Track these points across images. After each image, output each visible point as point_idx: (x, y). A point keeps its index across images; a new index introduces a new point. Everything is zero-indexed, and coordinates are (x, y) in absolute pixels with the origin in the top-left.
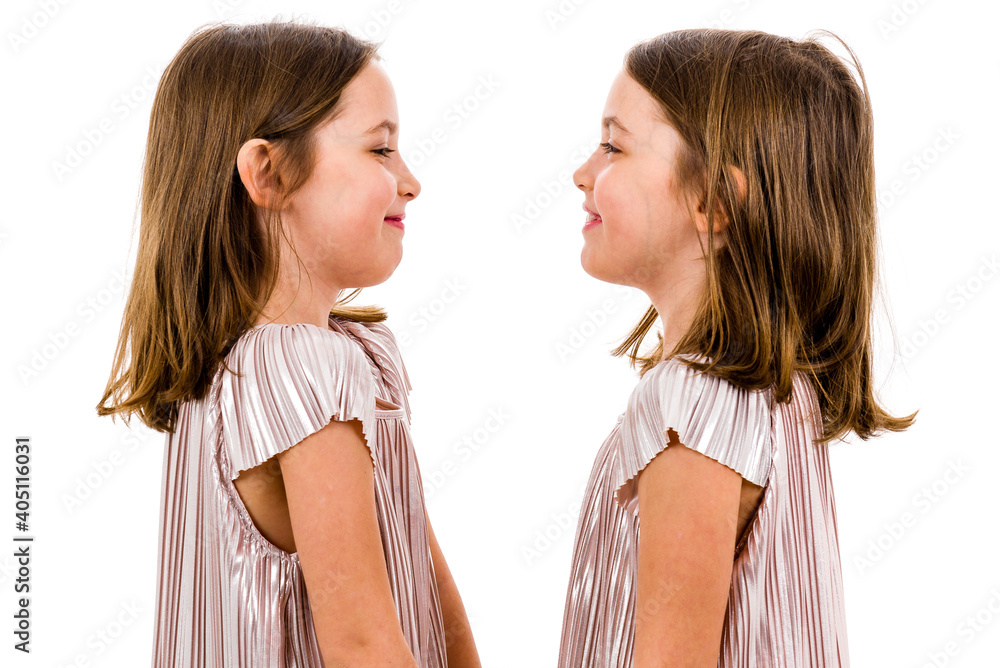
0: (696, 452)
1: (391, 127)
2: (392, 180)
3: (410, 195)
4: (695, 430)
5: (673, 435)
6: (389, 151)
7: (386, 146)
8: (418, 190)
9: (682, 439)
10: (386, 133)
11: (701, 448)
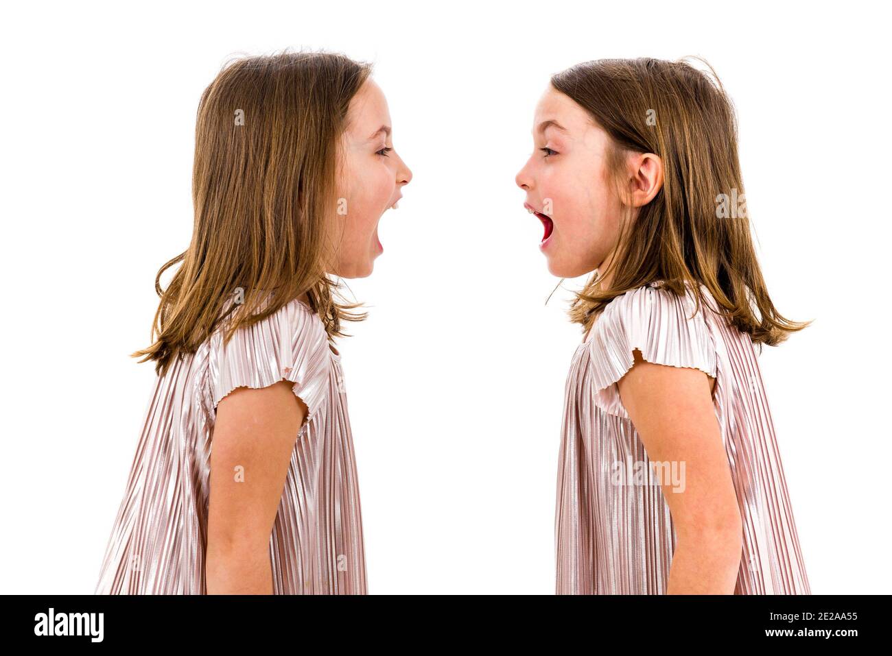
0: (657, 364)
1: (385, 130)
2: (391, 173)
3: (405, 182)
4: (652, 341)
5: (637, 354)
6: (388, 149)
7: (385, 146)
8: (410, 176)
9: (645, 357)
10: (384, 135)
11: (659, 361)
